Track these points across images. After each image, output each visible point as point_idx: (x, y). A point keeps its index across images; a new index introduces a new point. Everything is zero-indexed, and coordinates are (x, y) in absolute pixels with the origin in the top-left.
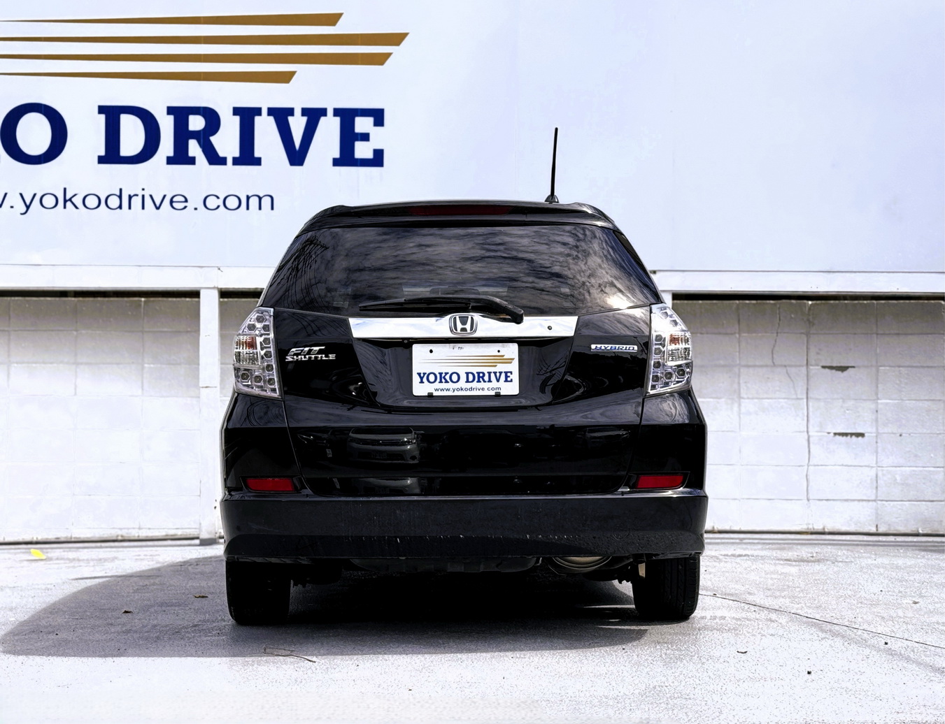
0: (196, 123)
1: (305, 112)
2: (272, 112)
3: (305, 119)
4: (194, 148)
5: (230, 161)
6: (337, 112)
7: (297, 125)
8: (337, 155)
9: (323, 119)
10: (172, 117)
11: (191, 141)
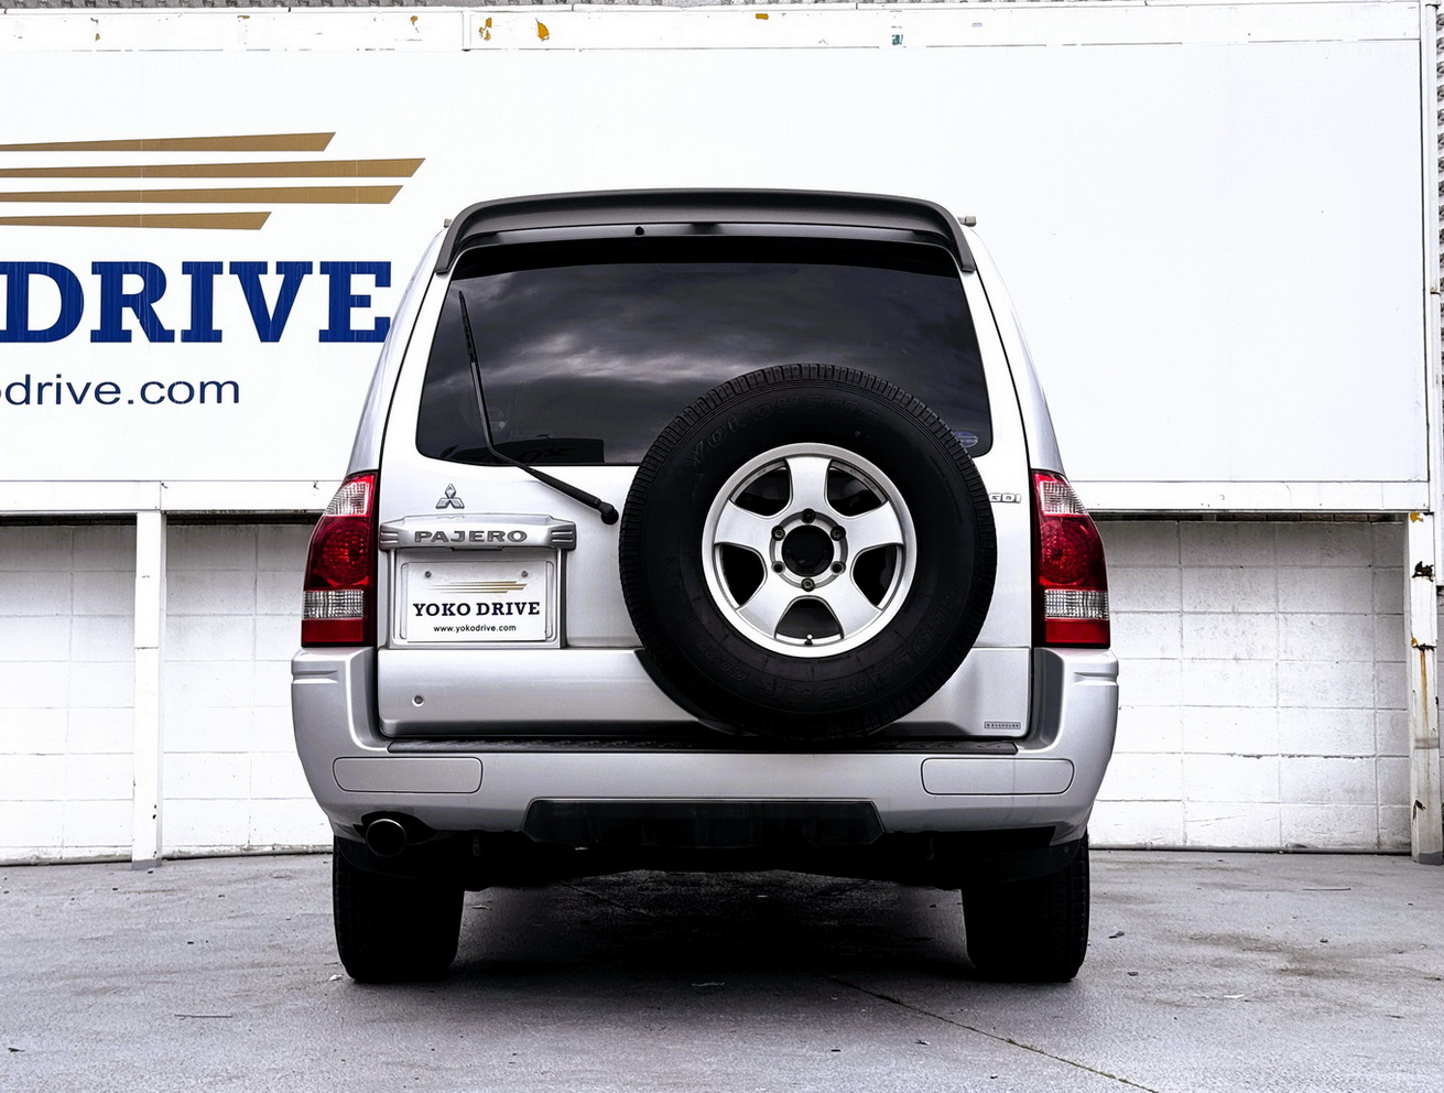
0: (133, 285)
1: (282, 267)
2: (236, 268)
3: (283, 276)
4: (129, 319)
5: (178, 336)
6: (326, 267)
7: (271, 285)
8: (326, 327)
9: (305, 276)
10: (99, 277)
11: (124, 309)
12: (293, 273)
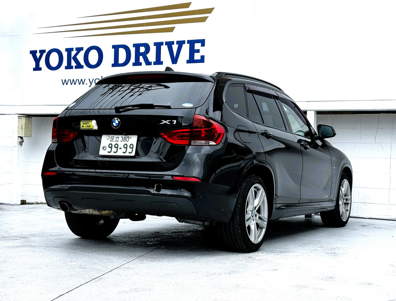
0: (142, 49)
1: (178, 42)
2: (167, 43)
3: (178, 45)
4: (141, 59)
5: (153, 63)
6: (189, 42)
7: (175, 47)
8: (188, 59)
9: (183, 44)
10: (135, 48)
11: (140, 56)
12: (181, 44)
